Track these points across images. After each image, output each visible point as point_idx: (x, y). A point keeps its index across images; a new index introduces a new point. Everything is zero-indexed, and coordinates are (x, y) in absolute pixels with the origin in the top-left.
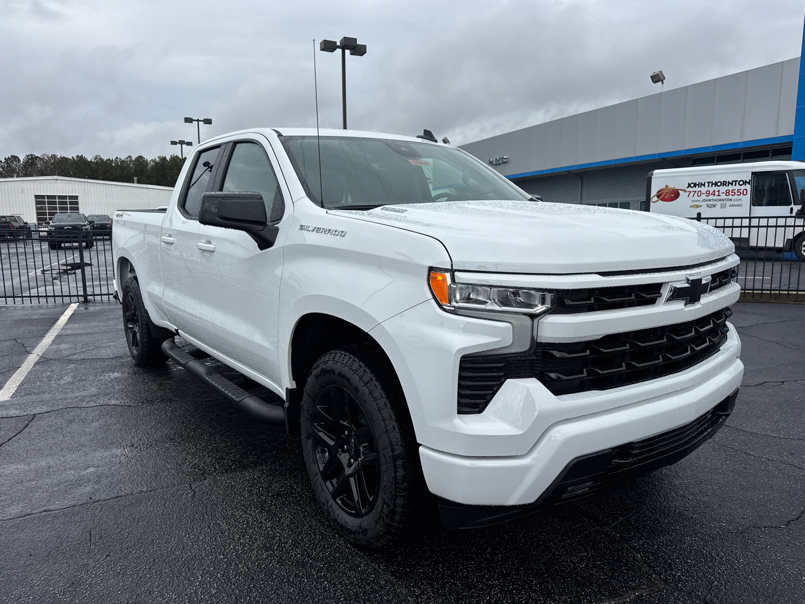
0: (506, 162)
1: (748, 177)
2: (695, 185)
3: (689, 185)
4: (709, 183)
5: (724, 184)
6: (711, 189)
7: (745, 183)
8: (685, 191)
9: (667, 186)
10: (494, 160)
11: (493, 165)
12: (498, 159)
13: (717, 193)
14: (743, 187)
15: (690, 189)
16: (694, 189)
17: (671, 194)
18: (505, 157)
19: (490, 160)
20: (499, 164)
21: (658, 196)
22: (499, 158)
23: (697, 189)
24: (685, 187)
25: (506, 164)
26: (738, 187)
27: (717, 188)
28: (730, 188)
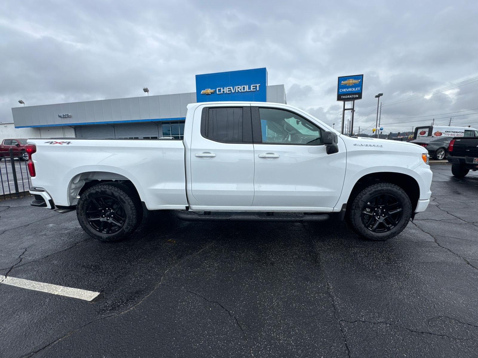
0: (70, 117)
1: (463, 131)
2: (448, 132)
3: (446, 132)
4: (452, 132)
5: (457, 132)
6: (452, 134)
7: (463, 133)
8: (444, 133)
9: (438, 131)
10: (62, 115)
11: (61, 118)
12: (64, 115)
13: (454, 135)
14: (462, 134)
15: (446, 133)
16: (447, 133)
17: (439, 134)
18: (69, 114)
19: (59, 115)
20: (66, 117)
21: (435, 134)
22: (66, 115)
23: (448, 133)
24: (444, 132)
25: (70, 118)
26: (460, 134)
27: (454, 133)
28: (458, 134)
